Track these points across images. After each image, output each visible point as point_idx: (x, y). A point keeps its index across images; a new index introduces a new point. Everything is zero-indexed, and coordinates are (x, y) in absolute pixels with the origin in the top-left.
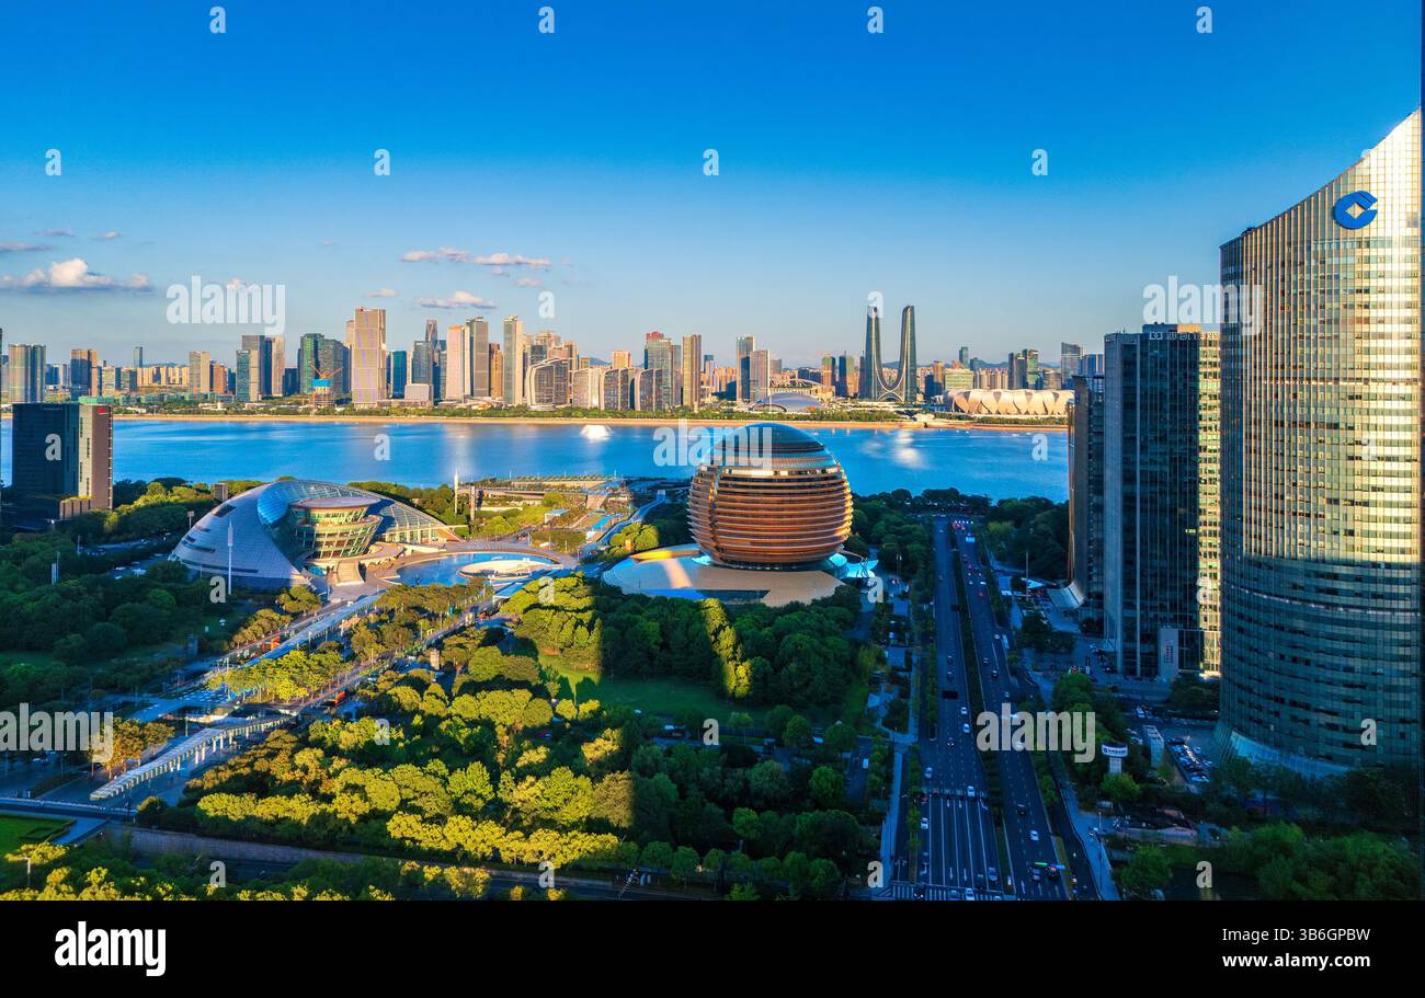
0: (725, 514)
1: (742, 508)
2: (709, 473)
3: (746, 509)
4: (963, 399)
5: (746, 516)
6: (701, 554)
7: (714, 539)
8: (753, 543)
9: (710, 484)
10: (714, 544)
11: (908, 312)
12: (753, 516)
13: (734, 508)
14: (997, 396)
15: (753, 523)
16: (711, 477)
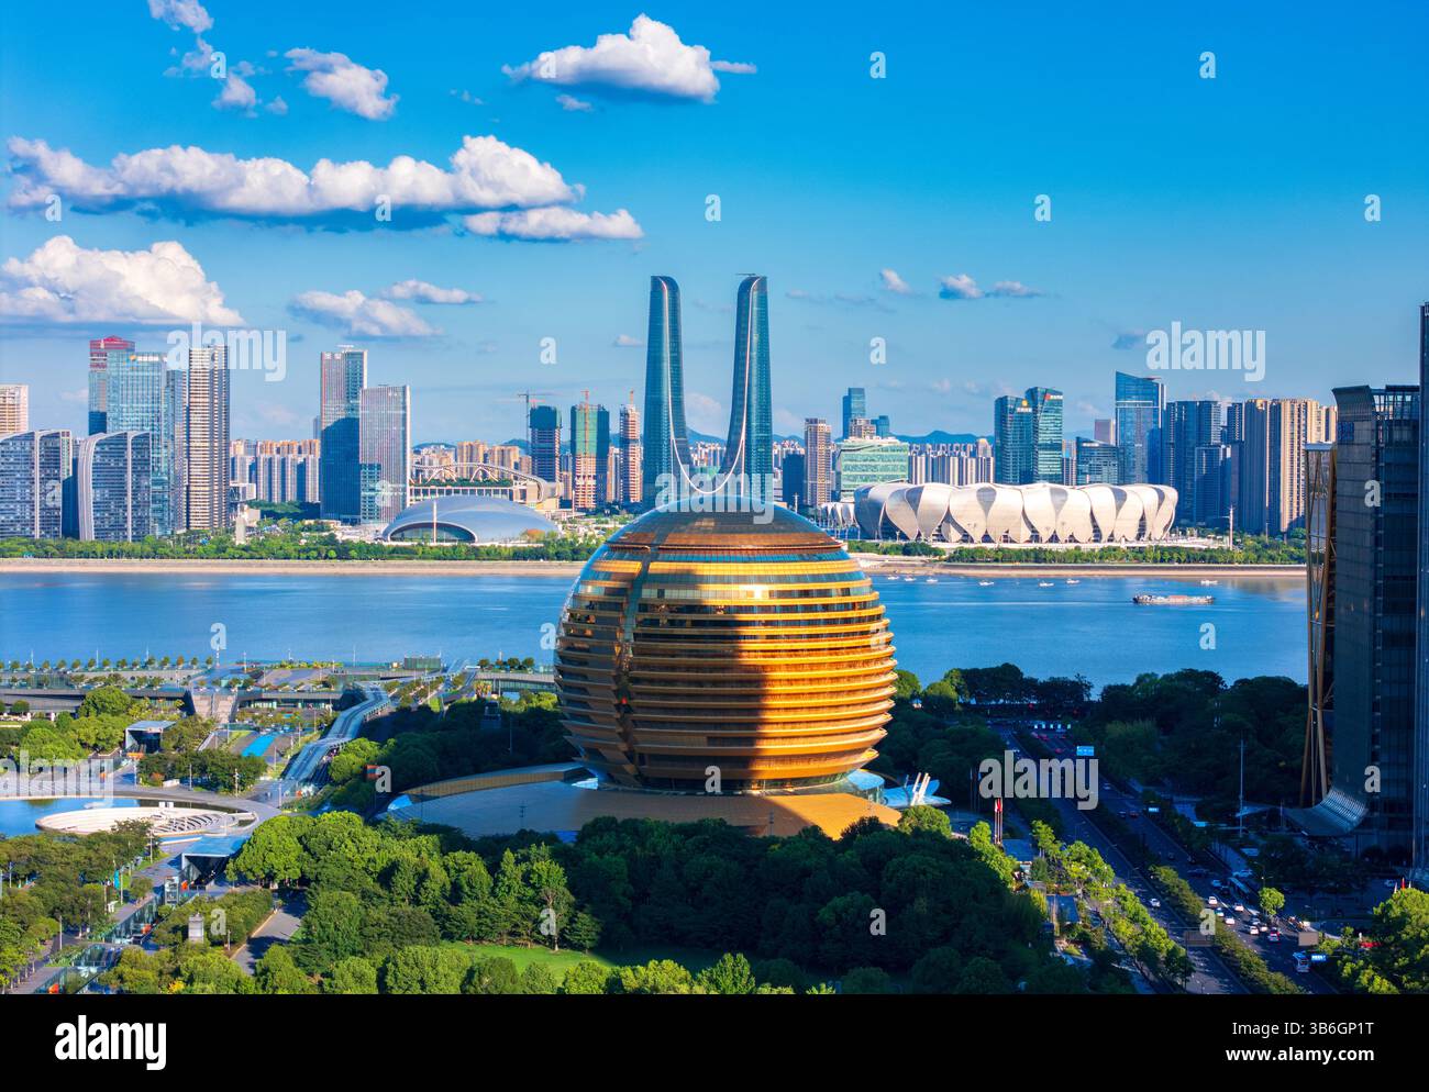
0: (651, 681)
1: (689, 668)
2: (613, 599)
3: (698, 668)
4: (906, 509)
5: (699, 683)
6: (583, 774)
7: (625, 736)
8: (712, 740)
9: (615, 622)
10: (623, 747)
11: (750, 293)
12: (715, 683)
13: (673, 668)
14: (986, 499)
15: (715, 697)
16: (618, 607)
